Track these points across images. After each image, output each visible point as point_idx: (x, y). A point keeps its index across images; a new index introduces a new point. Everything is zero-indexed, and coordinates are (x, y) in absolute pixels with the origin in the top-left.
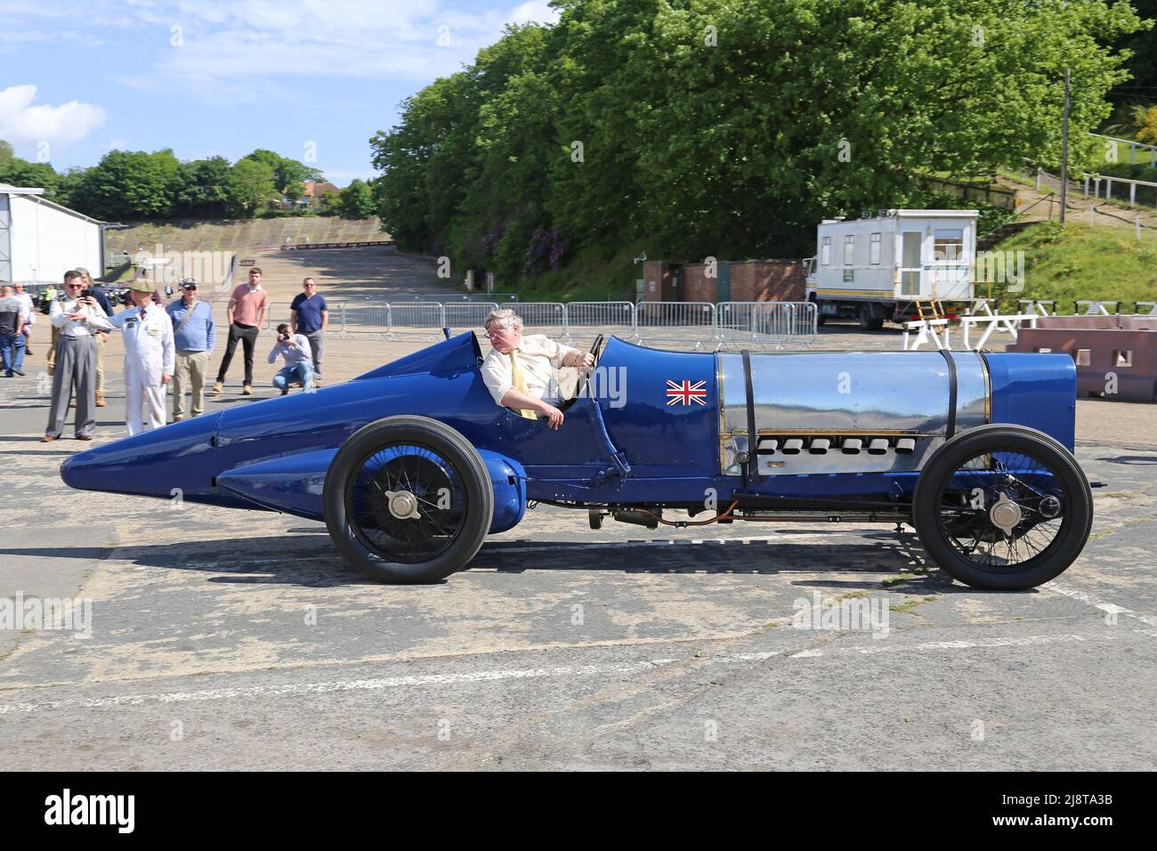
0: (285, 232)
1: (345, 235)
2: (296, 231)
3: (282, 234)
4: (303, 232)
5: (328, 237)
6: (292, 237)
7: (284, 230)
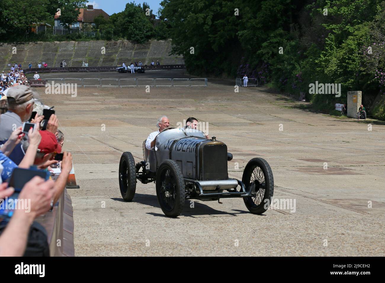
0: (59, 56)
1: (121, 59)
2: (71, 55)
3: (56, 57)
4: (77, 55)
5: (104, 62)
6: (66, 61)
7: (59, 53)
